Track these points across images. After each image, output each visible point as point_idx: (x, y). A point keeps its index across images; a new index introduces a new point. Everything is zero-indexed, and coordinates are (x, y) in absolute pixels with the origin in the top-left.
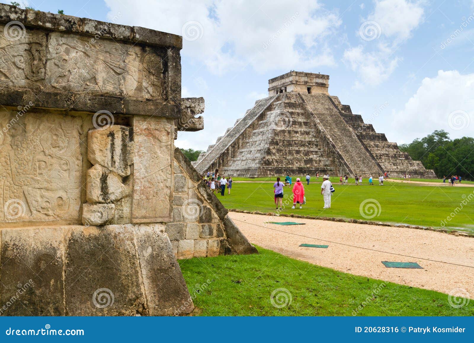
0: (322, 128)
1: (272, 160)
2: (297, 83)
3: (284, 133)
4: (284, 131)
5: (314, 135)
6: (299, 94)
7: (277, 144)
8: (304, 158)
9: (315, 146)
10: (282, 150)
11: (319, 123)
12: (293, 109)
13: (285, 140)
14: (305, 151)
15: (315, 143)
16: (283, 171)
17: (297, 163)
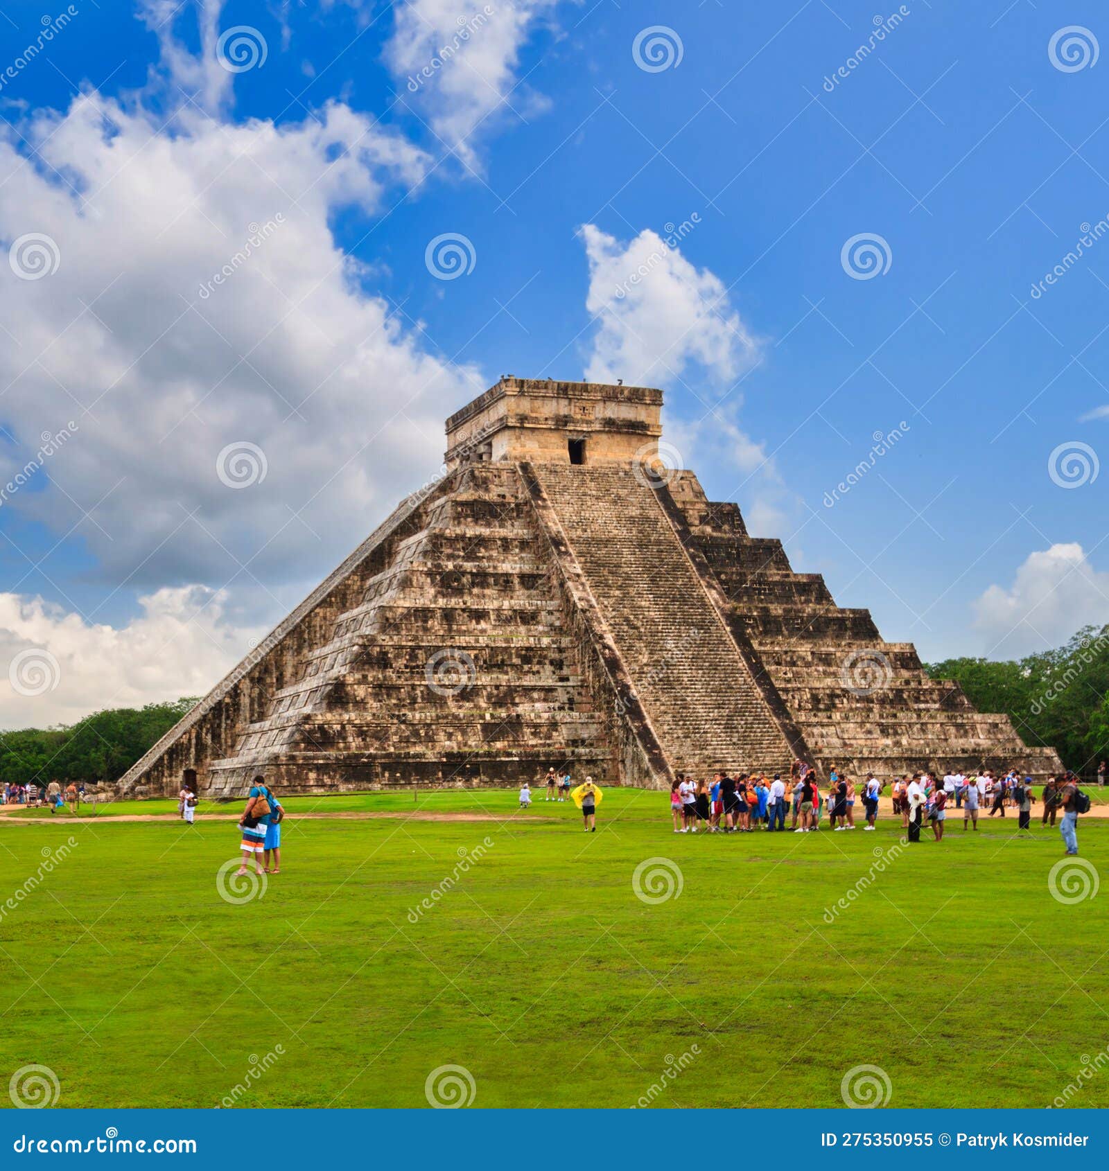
0: (583, 595)
1: (343, 727)
2: (522, 425)
3: (426, 622)
4: (423, 614)
5: (557, 623)
6: (525, 467)
7: (383, 662)
8: (482, 717)
9: (549, 668)
10: (398, 688)
11: (578, 575)
12: (488, 525)
13: (420, 648)
14: (497, 687)
15: (556, 656)
16: (379, 770)
17: (450, 736)
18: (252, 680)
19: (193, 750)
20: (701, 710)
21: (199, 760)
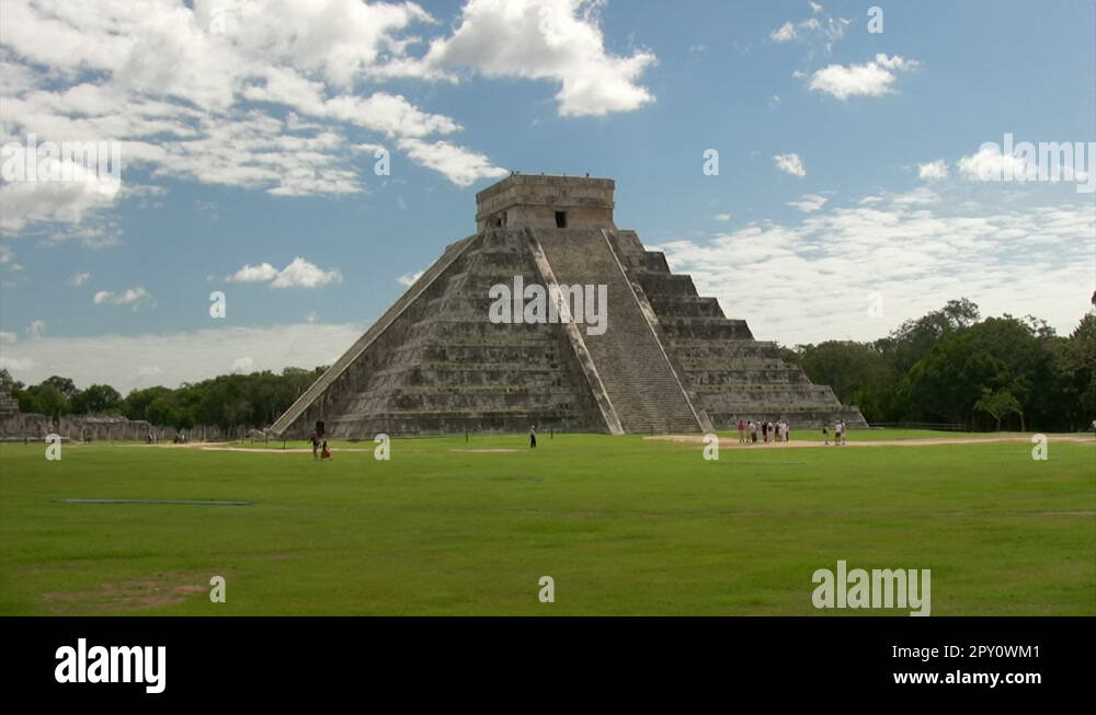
1: (421, 397)
2: (526, 203)
3: (468, 330)
4: (467, 326)
6: (527, 231)
7: (443, 356)
8: (505, 390)
9: (545, 360)
10: (452, 373)
12: (506, 268)
13: (465, 347)
14: (513, 372)
15: (547, 352)
16: (443, 422)
17: (485, 403)
18: (358, 364)
19: (322, 409)
20: (638, 386)
21: (326, 415)
